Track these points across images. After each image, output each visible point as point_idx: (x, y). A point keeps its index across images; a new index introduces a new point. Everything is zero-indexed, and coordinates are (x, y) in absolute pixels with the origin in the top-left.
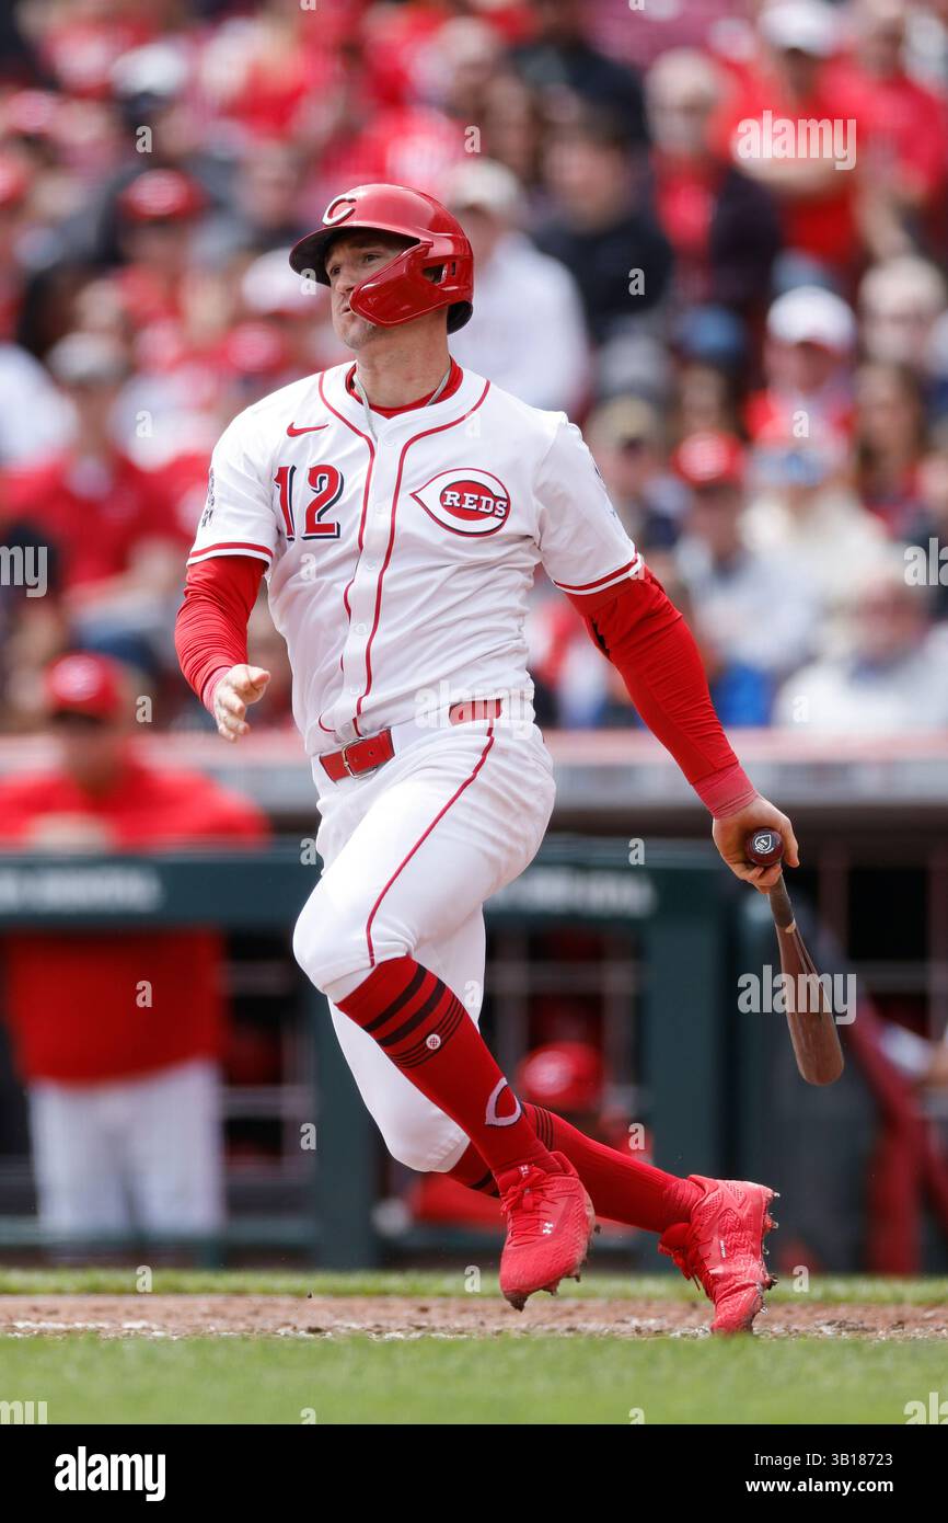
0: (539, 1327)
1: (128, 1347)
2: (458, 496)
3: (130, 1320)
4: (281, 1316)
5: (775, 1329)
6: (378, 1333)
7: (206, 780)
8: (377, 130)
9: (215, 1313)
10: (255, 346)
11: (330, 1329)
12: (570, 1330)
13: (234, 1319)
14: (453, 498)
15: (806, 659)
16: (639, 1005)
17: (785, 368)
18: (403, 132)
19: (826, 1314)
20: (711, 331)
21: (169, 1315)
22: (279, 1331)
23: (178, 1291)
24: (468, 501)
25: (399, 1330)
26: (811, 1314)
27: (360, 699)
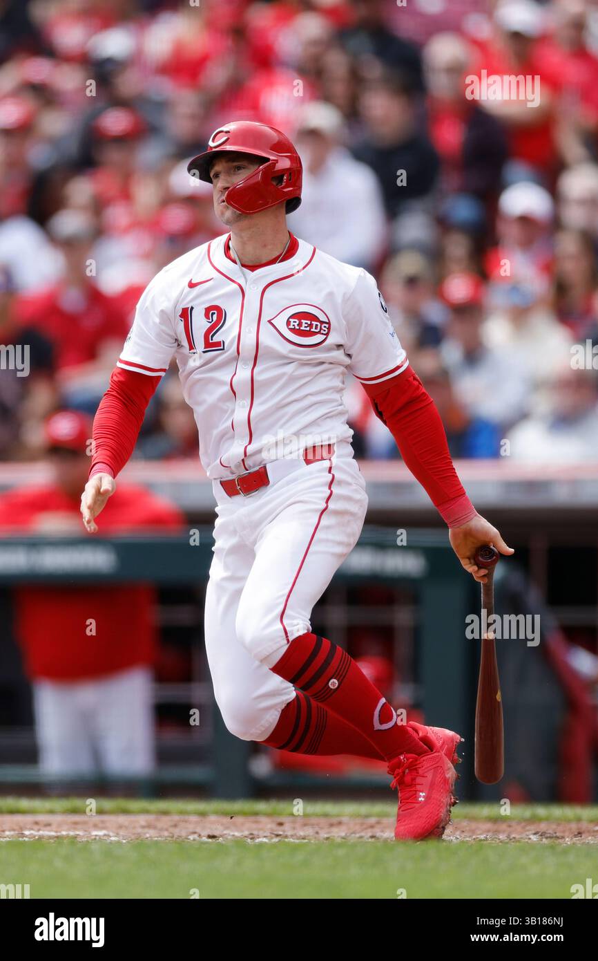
0: (353, 835)
1: (94, 847)
2: (298, 323)
3: (95, 830)
4: (191, 828)
5: (501, 837)
6: (251, 839)
7: (146, 490)
8: (254, 83)
9: (149, 826)
10: (177, 218)
11: (221, 836)
12: (372, 837)
13: (161, 830)
14: (294, 323)
15: (522, 416)
16: (416, 633)
17: (510, 233)
18: (271, 84)
19: (533, 828)
20: (463, 209)
21: (120, 827)
22: (189, 837)
23: (125, 812)
24: (304, 325)
25: (265, 837)
26: (524, 828)
27: (246, 447)
